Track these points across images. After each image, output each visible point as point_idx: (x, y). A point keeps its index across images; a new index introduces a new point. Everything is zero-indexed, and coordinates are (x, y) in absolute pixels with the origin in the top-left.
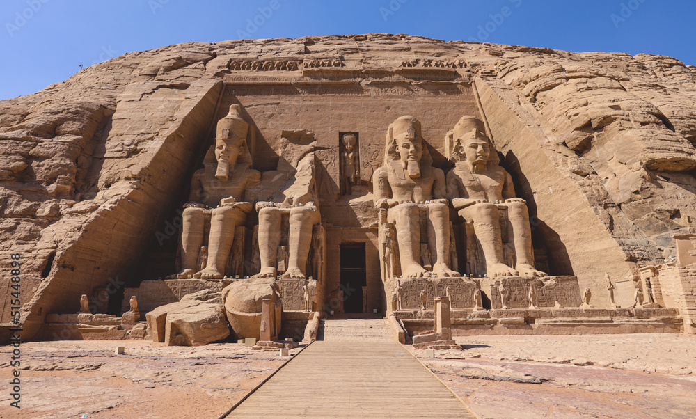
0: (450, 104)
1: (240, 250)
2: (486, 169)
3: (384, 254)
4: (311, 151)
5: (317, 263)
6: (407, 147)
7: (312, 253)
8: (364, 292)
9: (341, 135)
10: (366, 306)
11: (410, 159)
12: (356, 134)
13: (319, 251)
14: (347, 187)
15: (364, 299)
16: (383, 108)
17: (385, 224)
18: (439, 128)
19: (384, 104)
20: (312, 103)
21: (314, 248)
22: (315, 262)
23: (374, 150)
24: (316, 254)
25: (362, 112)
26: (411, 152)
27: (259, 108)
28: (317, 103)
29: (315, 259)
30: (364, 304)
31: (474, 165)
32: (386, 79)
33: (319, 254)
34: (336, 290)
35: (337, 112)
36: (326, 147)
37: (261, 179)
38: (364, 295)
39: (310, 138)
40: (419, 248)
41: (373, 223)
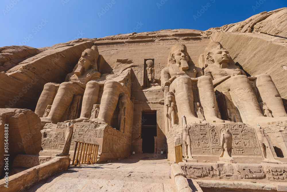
0: (199, 46)
1: (75, 109)
2: (228, 66)
3: (168, 112)
5: (121, 118)
6: (180, 54)
7: (117, 111)
8: (155, 140)
9: (145, 60)
10: (156, 149)
11: (182, 60)
12: (153, 60)
13: (123, 110)
14: (148, 84)
15: (155, 145)
16: (167, 49)
17: (168, 92)
18: (195, 56)
19: (167, 47)
20: (132, 48)
21: (120, 107)
22: (119, 117)
23: (162, 66)
24: (120, 111)
25: (156, 51)
26: (182, 57)
27: (108, 51)
28: (135, 48)
29: (119, 115)
30: (155, 148)
31: (220, 64)
32: (168, 38)
33: (123, 112)
34: (138, 138)
35: (144, 51)
36: (138, 65)
37: (101, 76)
38: (155, 142)
39: (130, 62)
40: (193, 105)
41: (160, 100)
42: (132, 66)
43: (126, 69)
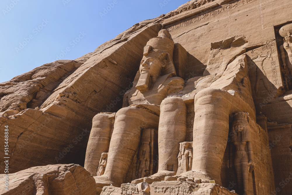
1: (147, 155)
4: (242, 53)
5: (241, 166)
9: (277, 28)
13: (243, 148)
20: (240, 11)
21: (236, 143)
22: (238, 164)
24: (238, 152)
27: (190, 33)
28: (247, 8)
29: (238, 160)
33: (244, 153)
35: (270, 9)
36: (261, 44)
39: (241, 41)
42: (247, 50)
43: (235, 58)
